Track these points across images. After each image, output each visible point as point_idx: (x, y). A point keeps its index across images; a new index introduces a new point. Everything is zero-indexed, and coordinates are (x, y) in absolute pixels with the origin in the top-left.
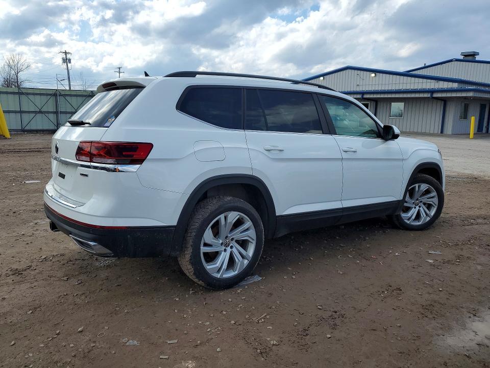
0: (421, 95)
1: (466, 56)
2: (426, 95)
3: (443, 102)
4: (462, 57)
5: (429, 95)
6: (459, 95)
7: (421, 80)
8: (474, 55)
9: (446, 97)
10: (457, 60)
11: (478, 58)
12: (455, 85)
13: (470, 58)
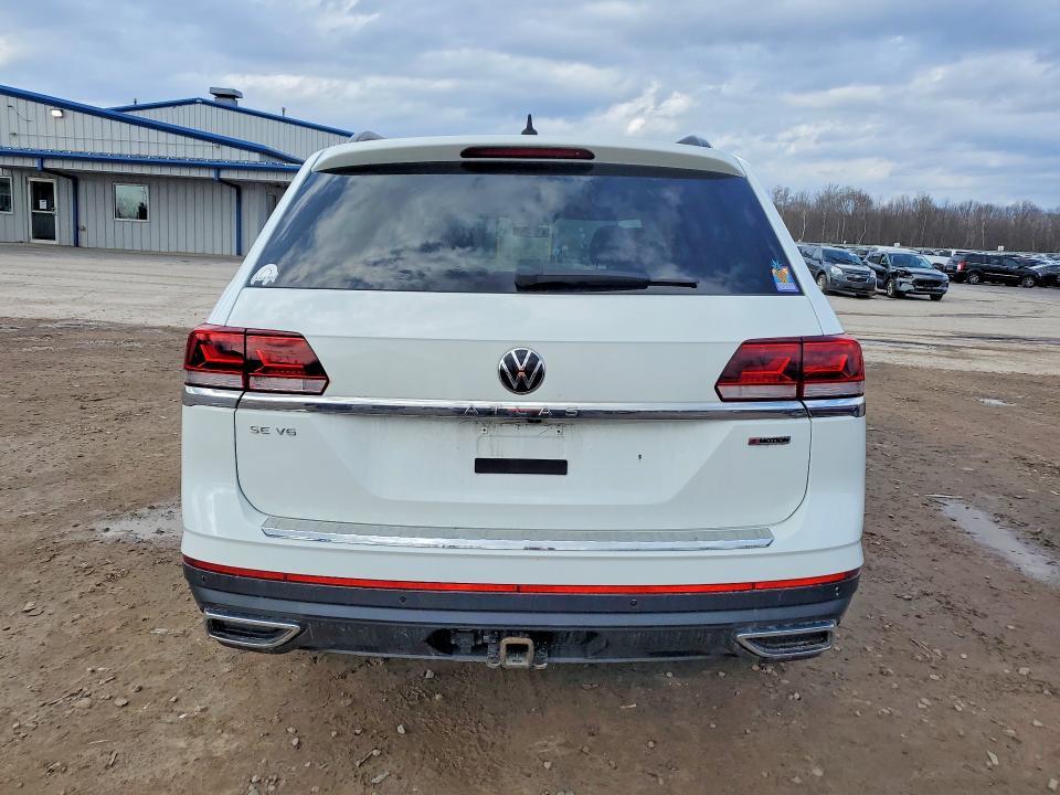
0: (195, 173)
1: (219, 96)
2: (204, 174)
3: (234, 191)
4: (212, 98)
5: (211, 174)
6: (263, 177)
7: (181, 139)
8: (233, 96)
9: (239, 181)
10: (205, 102)
11: (241, 103)
12: (255, 158)
13: (228, 102)
